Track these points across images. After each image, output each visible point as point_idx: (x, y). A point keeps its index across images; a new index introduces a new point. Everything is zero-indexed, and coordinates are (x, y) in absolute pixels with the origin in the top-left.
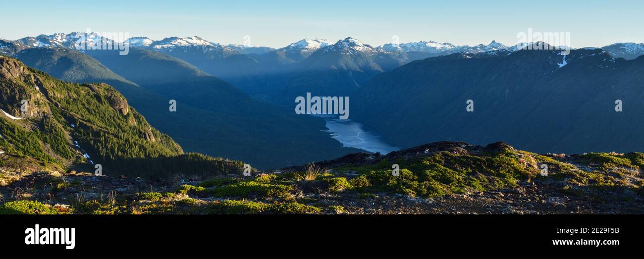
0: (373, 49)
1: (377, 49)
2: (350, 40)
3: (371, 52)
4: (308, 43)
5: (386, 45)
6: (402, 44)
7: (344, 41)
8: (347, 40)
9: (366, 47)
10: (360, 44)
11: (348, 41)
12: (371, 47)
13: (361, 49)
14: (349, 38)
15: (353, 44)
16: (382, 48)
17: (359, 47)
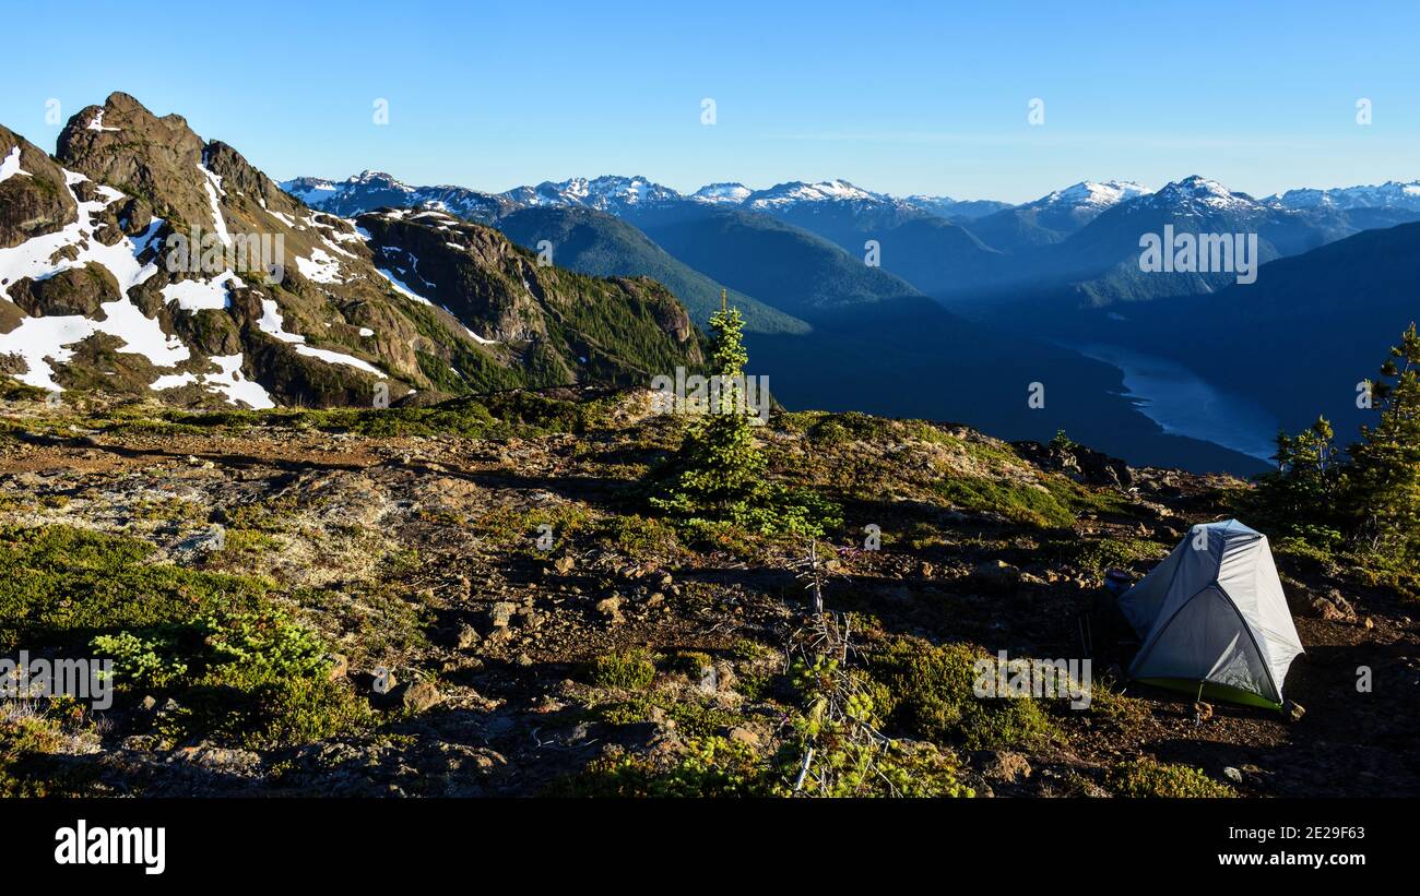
0: (1256, 203)
1: (1266, 202)
2: (1197, 182)
3: (1250, 211)
4: (1091, 191)
5: (1290, 193)
6: (1335, 189)
7: (1180, 185)
8: (1189, 182)
9: (1236, 199)
10: (1223, 191)
11: (1193, 185)
12: (1250, 199)
13: (1224, 202)
14: (1194, 178)
15: (1204, 192)
16: (1279, 201)
17: (1217, 200)
